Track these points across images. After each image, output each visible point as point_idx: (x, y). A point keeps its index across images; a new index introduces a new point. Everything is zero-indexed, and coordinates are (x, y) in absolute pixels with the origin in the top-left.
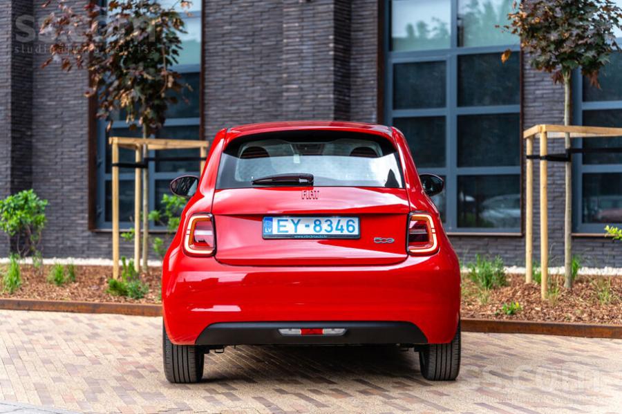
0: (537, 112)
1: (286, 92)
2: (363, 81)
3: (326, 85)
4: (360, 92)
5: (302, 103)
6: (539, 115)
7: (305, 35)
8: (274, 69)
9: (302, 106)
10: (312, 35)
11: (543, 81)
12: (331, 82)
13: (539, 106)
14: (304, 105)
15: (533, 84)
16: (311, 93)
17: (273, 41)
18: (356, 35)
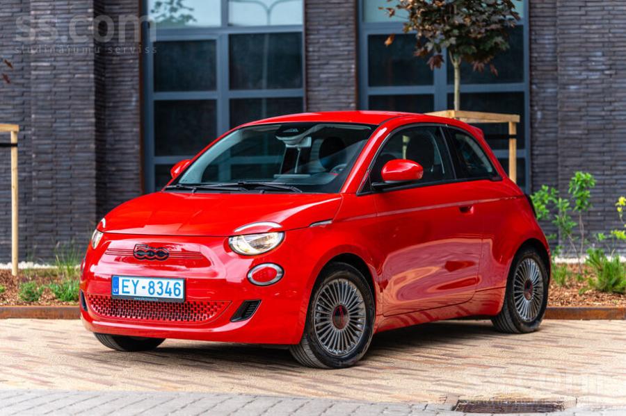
0: (322, 97)
1: (35, 70)
2: (120, 60)
3: (85, 63)
4: (117, 72)
5: (55, 83)
6: (324, 99)
7: (57, 7)
8: (10, 43)
9: (54, 87)
10: (67, 7)
11: (327, 64)
12: (90, 61)
13: (325, 91)
14: (58, 85)
15: (317, 67)
16: (67, 71)
17: (8, 12)
18: (111, 9)
